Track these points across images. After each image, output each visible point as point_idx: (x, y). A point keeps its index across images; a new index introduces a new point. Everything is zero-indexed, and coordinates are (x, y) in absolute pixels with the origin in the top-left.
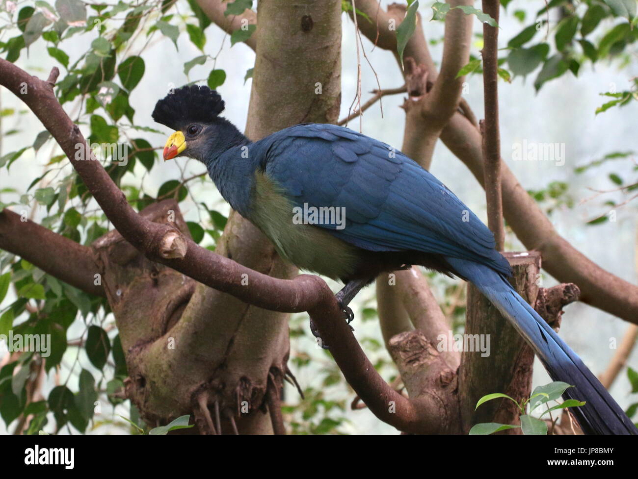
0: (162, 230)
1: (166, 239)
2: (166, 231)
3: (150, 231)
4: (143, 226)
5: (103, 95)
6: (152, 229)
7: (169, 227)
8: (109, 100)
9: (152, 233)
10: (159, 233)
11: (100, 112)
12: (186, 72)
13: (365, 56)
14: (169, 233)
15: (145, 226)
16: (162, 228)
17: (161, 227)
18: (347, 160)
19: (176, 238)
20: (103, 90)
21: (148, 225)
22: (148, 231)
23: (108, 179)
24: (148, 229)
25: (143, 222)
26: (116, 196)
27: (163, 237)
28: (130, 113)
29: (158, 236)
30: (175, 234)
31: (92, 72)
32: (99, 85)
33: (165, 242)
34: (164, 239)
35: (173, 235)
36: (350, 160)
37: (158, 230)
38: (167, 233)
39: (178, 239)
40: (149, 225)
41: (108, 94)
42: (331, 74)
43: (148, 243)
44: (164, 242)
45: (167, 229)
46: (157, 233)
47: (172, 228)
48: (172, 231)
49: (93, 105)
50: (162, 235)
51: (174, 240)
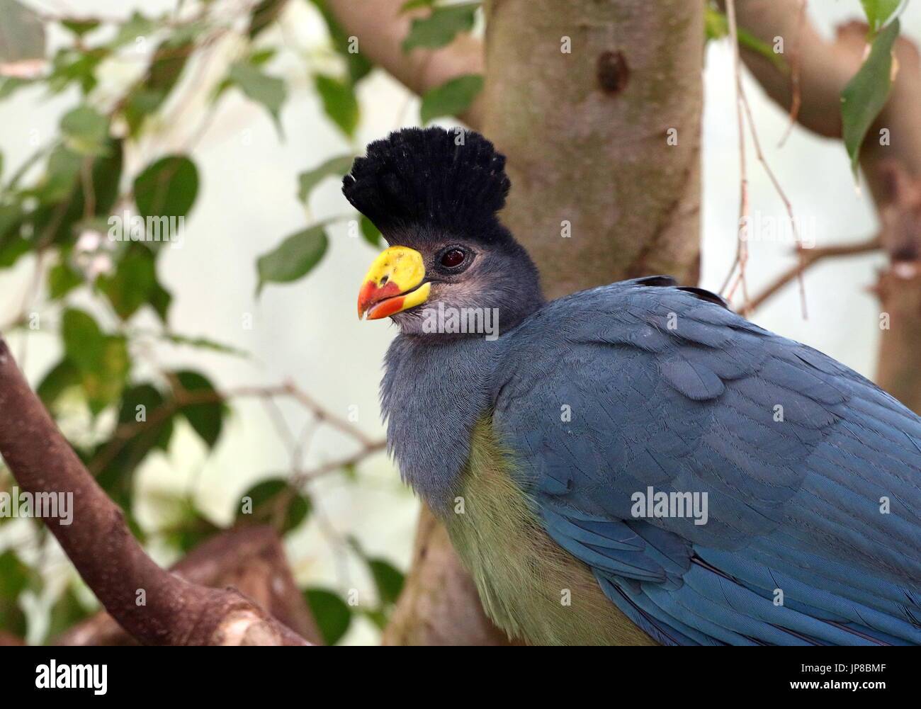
0: (216, 605)
1: (227, 626)
2: (226, 607)
3: (184, 606)
4: (168, 593)
5: (87, 253)
6: (192, 601)
7: (234, 596)
8: (102, 265)
9: (190, 612)
10: (210, 611)
11: (83, 299)
12: (303, 195)
13: (761, 158)
14: (235, 613)
15: (173, 592)
16: (217, 600)
17: (215, 597)
18: (692, 395)
19: (254, 625)
20: (88, 241)
21: (181, 591)
22: (180, 607)
23: (79, 473)
24: (182, 600)
25: (168, 583)
26: (99, 516)
27: (219, 621)
28: (160, 301)
29: (207, 619)
30: (250, 614)
31: (62, 194)
32: (77, 227)
33: (224, 635)
34: (222, 627)
35: (245, 617)
36: (704, 394)
37: (207, 604)
38: (229, 611)
39: (257, 628)
40: (185, 591)
41: (100, 250)
42: (674, 205)
43: (181, 637)
44: (220, 634)
45: (231, 602)
46: (203, 613)
47: (243, 600)
48: (244, 607)
49: (64, 280)
50: (216, 617)
51: (248, 631)
